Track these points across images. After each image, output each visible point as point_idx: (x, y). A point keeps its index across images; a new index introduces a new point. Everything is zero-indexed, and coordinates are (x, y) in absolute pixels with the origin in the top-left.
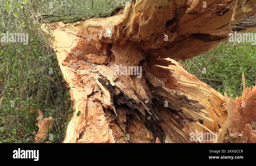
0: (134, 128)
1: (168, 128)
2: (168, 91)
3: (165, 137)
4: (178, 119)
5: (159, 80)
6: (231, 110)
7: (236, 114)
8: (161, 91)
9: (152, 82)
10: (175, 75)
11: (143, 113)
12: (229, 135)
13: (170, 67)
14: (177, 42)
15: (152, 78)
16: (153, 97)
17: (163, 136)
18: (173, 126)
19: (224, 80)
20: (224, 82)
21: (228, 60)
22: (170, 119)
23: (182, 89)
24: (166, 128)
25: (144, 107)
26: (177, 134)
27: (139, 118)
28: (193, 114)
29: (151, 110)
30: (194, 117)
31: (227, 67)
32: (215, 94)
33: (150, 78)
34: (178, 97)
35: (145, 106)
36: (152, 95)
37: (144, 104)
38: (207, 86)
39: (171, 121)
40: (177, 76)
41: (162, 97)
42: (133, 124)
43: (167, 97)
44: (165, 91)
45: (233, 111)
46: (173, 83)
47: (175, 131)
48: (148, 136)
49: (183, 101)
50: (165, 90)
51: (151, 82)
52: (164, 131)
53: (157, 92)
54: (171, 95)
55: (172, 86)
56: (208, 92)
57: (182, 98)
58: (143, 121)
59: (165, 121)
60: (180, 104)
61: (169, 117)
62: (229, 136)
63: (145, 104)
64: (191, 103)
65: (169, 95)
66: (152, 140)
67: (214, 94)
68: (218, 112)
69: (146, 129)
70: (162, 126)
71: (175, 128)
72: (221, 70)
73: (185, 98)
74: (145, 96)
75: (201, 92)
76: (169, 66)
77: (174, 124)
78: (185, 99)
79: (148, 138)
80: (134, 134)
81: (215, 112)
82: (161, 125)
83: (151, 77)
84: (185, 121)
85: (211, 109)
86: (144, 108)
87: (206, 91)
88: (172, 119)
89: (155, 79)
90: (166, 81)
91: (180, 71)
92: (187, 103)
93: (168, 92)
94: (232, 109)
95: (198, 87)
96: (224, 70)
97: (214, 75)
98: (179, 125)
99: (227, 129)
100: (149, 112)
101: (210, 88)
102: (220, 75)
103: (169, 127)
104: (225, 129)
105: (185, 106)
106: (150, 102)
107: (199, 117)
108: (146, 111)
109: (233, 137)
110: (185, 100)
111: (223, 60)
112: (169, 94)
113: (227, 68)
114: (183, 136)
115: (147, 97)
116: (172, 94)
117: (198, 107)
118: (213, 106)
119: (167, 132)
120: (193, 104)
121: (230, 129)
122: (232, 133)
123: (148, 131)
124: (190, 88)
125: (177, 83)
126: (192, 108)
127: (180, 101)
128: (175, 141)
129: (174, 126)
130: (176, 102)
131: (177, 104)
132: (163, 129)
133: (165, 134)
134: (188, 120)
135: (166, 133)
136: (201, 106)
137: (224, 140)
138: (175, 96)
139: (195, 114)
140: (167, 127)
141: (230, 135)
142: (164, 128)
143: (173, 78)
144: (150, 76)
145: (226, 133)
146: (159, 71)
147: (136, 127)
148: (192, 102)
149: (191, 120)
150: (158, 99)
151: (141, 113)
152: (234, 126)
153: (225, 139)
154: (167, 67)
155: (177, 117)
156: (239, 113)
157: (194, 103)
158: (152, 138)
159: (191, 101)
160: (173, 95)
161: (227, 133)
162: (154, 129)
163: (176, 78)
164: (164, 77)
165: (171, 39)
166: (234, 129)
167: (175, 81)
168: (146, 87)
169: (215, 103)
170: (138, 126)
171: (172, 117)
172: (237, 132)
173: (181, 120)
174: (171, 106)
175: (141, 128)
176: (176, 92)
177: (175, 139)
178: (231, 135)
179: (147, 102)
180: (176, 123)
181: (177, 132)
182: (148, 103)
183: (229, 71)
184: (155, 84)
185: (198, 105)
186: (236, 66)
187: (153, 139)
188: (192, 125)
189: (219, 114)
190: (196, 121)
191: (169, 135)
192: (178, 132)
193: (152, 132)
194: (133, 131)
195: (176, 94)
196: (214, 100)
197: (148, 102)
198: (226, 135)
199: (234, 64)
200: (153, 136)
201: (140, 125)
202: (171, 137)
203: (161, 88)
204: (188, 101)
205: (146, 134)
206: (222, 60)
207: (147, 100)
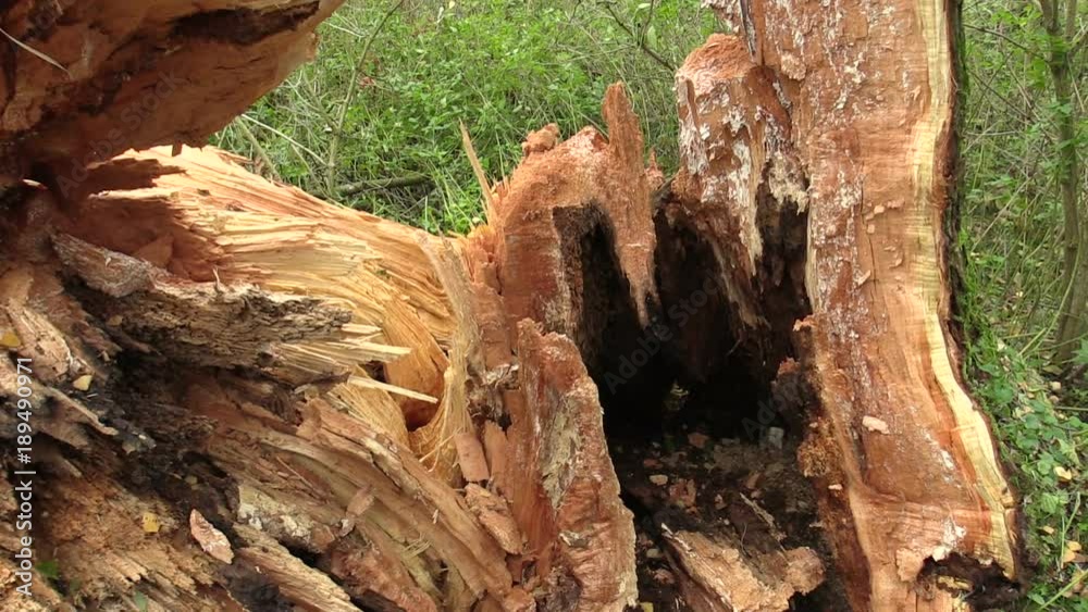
0: (77, 514)
1: (241, 450)
2: (184, 297)
3: (236, 493)
4: (271, 396)
5: (130, 261)
6: (459, 286)
7: (482, 294)
8: (153, 305)
9: (97, 278)
10: (198, 215)
11: (79, 441)
12: (479, 381)
13: (163, 187)
14: (120, 74)
15: (93, 262)
16: (119, 348)
17: (227, 493)
18: (259, 431)
19: (437, 171)
20: (437, 176)
21: (432, 85)
22: (239, 407)
23: (248, 266)
24: (235, 450)
25: (73, 412)
26: (287, 457)
27: (73, 467)
28: (325, 355)
29: (111, 412)
30: (334, 362)
31: (432, 113)
32: (401, 240)
33: (83, 262)
34: (228, 309)
35: (76, 404)
36: (109, 342)
37: (69, 400)
38: (361, 217)
39: (247, 415)
40: (208, 216)
41: (164, 330)
42: (66, 501)
43: (186, 322)
44: (169, 302)
45: (466, 287)
46: (202, 251)
47: (277, 450)
48: (150, 522)
49: (256, 319)
50: (168, 296)
51: (94, 281)
52: (228, 469)
53: (135, 316)
54: (199, 312)
55: (201, 267)
56: (356, 246)
57: (245, 309)
58: (109, 470)
59: (205, 429)
60: (250, 336)
61: (233, 402)
62: (481, 386)
63: (77, 395)
64: (288, 318)
65: (192, 312)
66: (174, 532)
67: (396, 241)
68: (434, 304)
69: (133, 500)
70: (212, 453)
71: (271, 438)
72: (415, 132)
73: (260, 303)
74: (70, 357)
75: (325, 254)
76: (155, 185)
77: (265, 422)
78: (259, 308)
79: (152, 534)
80: (83, 544)
81: (421, 308)
82: (206, 450)
83: (86, 259)
84: (303, 393)
85: (404, 304)
86: (75, 417)
87: (347, 246)
88: (247, 406)
89: (109, 260)
90: (168, 250)
91: (232, 185)
92: (273, 324)
93: (184, 301)
94: (461, 283)
95: (310, 237)
96: (426, 130)
97: (395, 160)
98: (283, 417)
99: (468, 361)
100: (101, 427)
101: (377, 220)
102: (417, 155)
103: (247, 442)
104: (461, 367)
105: (270, 336)
106: (102, 380)
107: (355, 354)
108: (88, 429)
109: (495, 382)
110: (264, 310)
111: (413, 89)
112: (190, 307)
113: (433, 120)
114: (313, 457)
115: (83, 358)
116: (202, 304)
117: (321, 323)
118: (407, 287)
119: (242, 468)
120: (301, 318)
121: (478, 357)
122: (488, 369)
123: (140, 504)
124: (279, 251)
125: (217, 245)
126: (300, 335)
127: (246, 324)
128: (286, 488)
129: (266, 430)
130: (228, 333)
131: (235, 339)
132: (218, 464)
133: (234, 480)
134: (313, 383)
135: (237, 475)
136: (331, 314)
137: (471, 405)
138: (215, 310)
139: (335, 350)
140: (236, 444)
141: (484, 382)
142: (224, 457)
143: (193, 230)
144: (79, 255)
145: (468, 377)
146: (122, 216)
147: (81, 507)
148: (293, 311)
149: (327, 380)
150: (145, 348)
151: (67, 444)
152: (488, 342)
153: (471, 401)
154: (148, 190)
155: (267, 388)
156: (492, 289)
157: (300, 311)
158: (170, 523)
159: (286, 307)
160: (208, 308)
161: (471, 378)
162: (170, 482)
163: (204, 226)
164: (153, 238)
165: (74, 66)
166: (494, 353)
167: (205, 239)
168: (69, 312)
169: (413, 273)
170: (91, 501)
171: (245, 394)
172: (505, 359)
173: (285, 397)
174: (216, 354)
175: (105, 504)
176: (216, 288)
177: (284, 481)
178: (488, 377)
179: (83, 383)
180: (269, 414)
181: (284, 448)
182: (90, 387)
183: (446, 126)
184: (114, 285)
185: (321, 316)
186: (465, 101)
187: (176, 527)
188: (339, 397)
189: (438, 311)
190: (344, 378)
191: (255, 473)
192: (290, 447)
193: (163, 497)
194: (73, 530)
195: (219, 301)
196: (406, 264)
197: (93, 383)
198: (469, 385)
199: (457, 96)
200: (173, 512)
201: (96, 493)
202: (262, 481)
203: (147, 292)
204: (277, 312)
205: (138, 522)
206: (411, 89)
207: (82, 372)
